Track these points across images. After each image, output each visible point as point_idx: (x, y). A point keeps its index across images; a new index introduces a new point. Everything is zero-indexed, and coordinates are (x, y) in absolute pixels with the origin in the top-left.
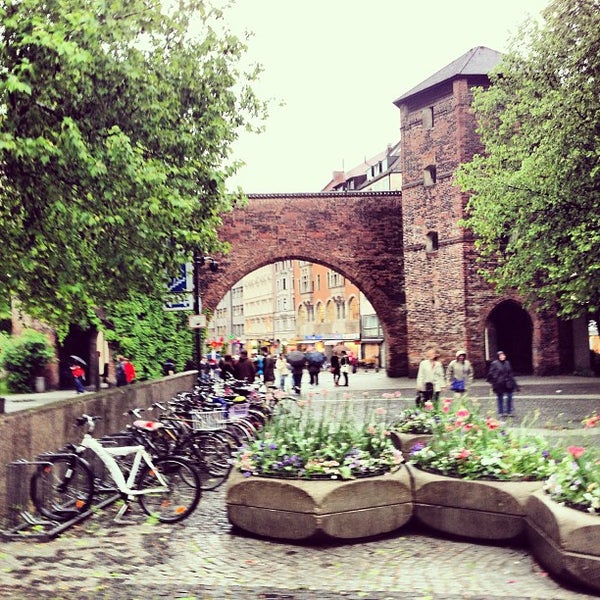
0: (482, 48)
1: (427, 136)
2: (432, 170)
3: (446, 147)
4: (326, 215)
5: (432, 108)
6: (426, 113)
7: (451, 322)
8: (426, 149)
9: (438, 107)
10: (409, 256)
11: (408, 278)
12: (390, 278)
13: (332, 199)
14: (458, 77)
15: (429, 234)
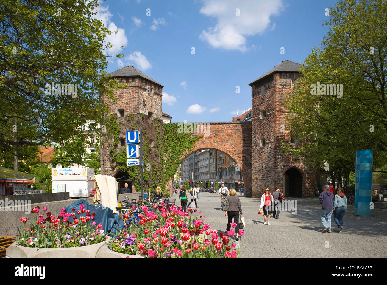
0: (287, 61)
1: (262, 98)
2: (264, 112)
3: (270, 102)
4: (222, 131)
5: (265, 86)
6: (262, 88)
7: (269, 175)
8: (262, 103)
9: (267, 85)
10: (254, 148)
11: (253, 157)
12: (246, 157)
13: (224, 125)
14: (275, 73)
15: (262, 139)
